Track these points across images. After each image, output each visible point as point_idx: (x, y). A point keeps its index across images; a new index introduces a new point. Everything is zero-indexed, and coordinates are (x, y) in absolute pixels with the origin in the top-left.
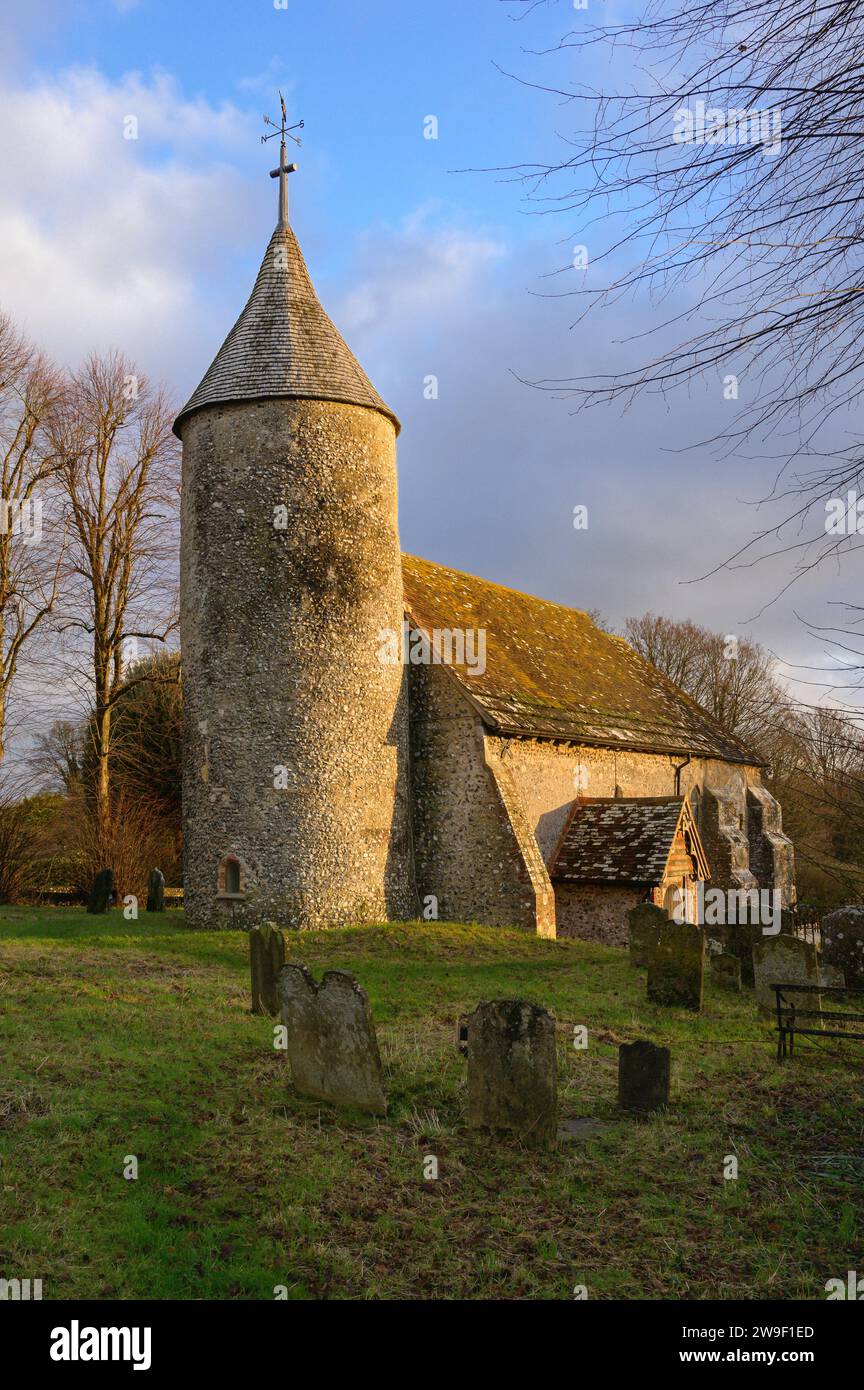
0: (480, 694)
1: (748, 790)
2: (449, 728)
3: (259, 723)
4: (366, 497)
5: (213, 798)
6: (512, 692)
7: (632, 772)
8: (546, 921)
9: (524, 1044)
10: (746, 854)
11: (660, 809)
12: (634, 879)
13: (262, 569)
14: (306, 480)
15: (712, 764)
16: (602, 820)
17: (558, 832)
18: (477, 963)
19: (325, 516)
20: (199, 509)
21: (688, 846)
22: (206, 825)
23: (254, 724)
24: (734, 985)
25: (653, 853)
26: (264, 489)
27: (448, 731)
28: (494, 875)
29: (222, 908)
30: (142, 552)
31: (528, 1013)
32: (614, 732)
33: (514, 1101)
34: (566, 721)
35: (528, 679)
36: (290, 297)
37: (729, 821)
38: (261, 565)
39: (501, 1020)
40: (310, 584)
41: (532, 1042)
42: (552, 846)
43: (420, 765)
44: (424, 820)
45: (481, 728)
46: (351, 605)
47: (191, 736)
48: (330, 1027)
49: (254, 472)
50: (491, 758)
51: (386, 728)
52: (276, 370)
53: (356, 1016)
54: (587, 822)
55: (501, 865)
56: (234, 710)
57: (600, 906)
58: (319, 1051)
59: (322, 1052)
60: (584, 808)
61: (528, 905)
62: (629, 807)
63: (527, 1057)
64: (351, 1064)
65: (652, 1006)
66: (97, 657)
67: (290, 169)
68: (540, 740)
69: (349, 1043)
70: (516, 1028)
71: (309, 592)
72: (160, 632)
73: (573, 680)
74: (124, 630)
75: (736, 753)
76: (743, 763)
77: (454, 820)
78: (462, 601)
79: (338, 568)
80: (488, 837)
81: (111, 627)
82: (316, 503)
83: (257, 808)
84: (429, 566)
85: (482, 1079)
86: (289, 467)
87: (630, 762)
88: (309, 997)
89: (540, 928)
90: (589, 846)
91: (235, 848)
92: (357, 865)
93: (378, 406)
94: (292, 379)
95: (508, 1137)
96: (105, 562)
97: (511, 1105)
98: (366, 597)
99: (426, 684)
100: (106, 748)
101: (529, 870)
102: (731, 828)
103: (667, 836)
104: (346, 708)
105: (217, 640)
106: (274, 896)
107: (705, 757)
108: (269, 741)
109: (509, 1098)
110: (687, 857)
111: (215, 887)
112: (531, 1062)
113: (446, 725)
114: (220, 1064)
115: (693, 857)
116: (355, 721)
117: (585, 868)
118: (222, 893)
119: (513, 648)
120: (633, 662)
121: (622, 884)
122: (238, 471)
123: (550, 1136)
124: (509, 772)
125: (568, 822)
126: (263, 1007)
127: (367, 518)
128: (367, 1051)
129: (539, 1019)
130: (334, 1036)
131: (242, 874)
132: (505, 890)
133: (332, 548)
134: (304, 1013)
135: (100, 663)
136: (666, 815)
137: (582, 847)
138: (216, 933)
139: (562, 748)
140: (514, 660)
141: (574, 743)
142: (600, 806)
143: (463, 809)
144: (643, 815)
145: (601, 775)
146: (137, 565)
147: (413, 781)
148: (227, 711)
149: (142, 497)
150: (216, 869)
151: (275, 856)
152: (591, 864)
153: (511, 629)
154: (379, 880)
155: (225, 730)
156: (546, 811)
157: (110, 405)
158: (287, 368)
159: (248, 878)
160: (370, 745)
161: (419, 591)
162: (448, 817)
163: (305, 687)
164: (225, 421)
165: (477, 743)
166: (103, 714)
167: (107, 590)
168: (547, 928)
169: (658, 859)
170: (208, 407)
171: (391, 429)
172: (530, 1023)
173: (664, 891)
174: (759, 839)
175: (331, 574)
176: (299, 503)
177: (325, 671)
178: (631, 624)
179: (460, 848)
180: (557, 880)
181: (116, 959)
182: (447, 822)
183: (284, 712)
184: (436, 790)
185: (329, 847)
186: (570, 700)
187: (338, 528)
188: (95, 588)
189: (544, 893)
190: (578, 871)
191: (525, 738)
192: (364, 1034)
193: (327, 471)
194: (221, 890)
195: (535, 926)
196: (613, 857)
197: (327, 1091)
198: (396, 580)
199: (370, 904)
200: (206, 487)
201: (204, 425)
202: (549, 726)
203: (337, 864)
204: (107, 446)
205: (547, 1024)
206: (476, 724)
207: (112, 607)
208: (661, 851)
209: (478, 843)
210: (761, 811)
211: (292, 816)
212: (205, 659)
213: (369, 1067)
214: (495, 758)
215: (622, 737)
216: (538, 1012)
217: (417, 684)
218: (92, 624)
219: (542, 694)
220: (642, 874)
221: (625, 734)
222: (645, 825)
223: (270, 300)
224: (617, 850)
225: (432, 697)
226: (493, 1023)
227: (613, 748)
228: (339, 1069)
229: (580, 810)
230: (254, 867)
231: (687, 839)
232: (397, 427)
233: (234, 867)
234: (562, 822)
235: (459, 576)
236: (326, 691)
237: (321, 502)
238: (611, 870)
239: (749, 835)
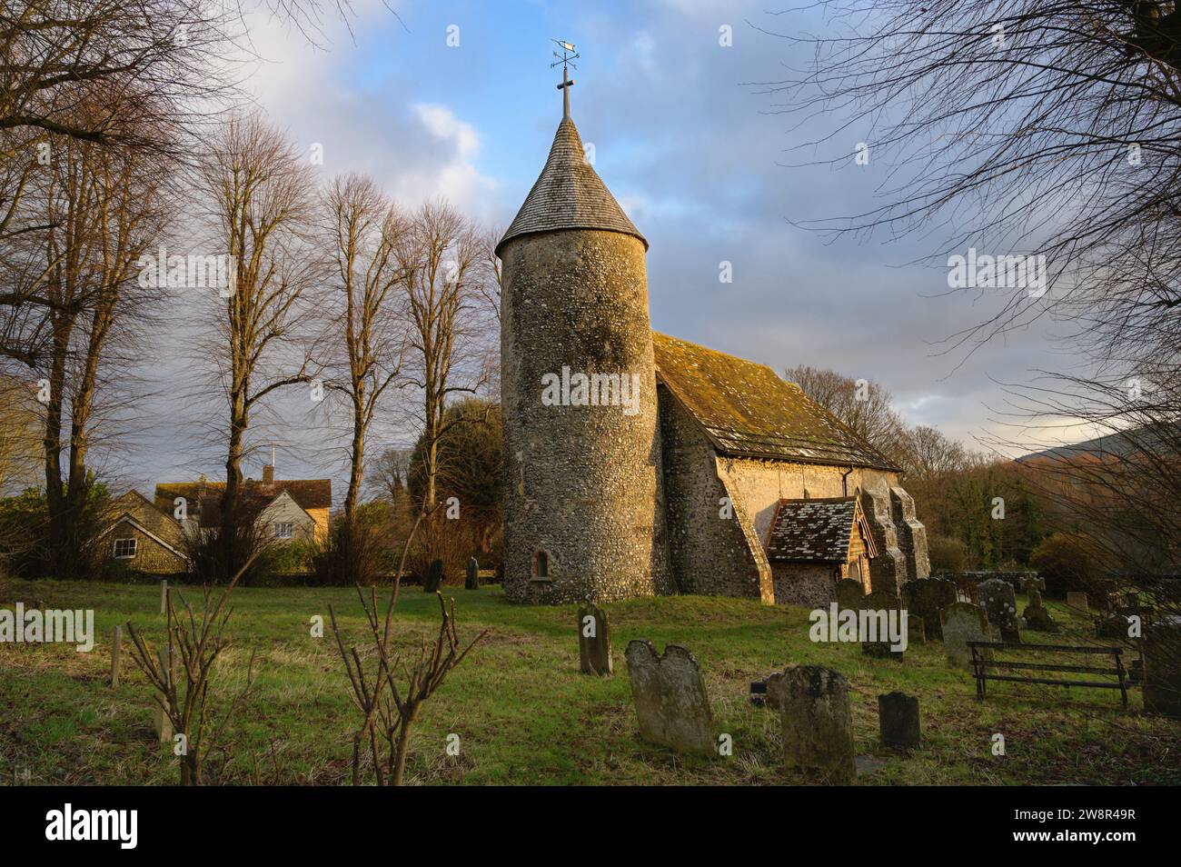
0: (712, 428)
1: (891, 490)
2: (690, 451)
3: (559, 453)
4: (629, 294)
5: (527, 507)
6: (731, 424)
7: (814, 479)
8: (767, 591)
9: (824, 700)
10: (895, 536)
11: (840, 506)
12: (827, 558)
13: (560, 344)
14: (588, 283)
15: (867, 472)
16: (799, 515)
17: (768, 524)
18: (728, 627)
19: (602, 307)
20: (515, 304)
21: (861, 533)
22: (522, 527)
23: (557, 453)
24: (920, 639)
25: (838, 539)
26: (560, 290)
27: (689, 454)
28: (728, 558)
29: (535, 589)
30: (459, 332)
31: (827, 676)
32: (801, 451)
33: (820, 746)
34: (769, 444)
35: (739, 415)
36: (573, 164)
37: (881, 513)
38: (559, 341)
39: (805, 681)
40: (593, 354)
41: (831, 698)
42: (765, 534)
43: (670, 480)
44: (675, 519)
45: (714, 452)
46: (621, 367)
47: (510, 462)
48: (671, 688)
49: (553, 279)
50: (722, 473)
51: (647, 453)
52: (566, 211)
53: (692, 680)
54: (788, 517)
55: (732, 551)
56: (541, 443)
57: (802, 579)
58: (662, 708)
59: (664, 707)
60: (785, 507)
61: (754, 580)
62: (818, 505)
63: (828, 710)
64: (688, 718)
65: (868, 658)
66: (427, 405)
67: (571, 83)
68: (752, 459)
69: (686, 701)
70: (818, 687)
71: (592, 360)
72: (472, 387)
73: (769, 415)
74: (446, 386)
75: (879, 463)
76: (886, 470)
77: (697, 518)
78: (691, 362)
79: (612, 342)
80: (722, 530)
81: (438, 384)
82: (595, 299)
83: (559, 514)
84: (667, 339)
85: (793, 729)
86: (577, 275)
87: (813, 472)
88: (653, 666)
89: (763, 597)
90: (791, 535)
91: (544, 543)
92: (631, 553)
93: (635, 233)
94: (577, 217)
95: (817, 775)
96: (433, 339)
97: (818, 749)
98: (631, 362)
99: (673, 421)
100: (433, 470)
101: (753, 554)
102: (883, 518)
103: (847, 526)
104: (620, 440)
105: (529, 393)
106: (572, 578)
107: (862, 466)
108: (568, 465)
109: (815, 743)
110: (861, 541)
111: (529, 572)
112: (832, 715)
113: (689, 450)
114: (578, 718)
115: (865, 540)
116: (626, 449)
117: (790, 551)
118: (534, 577)
119: (728, 393)
120: (804, 400)
121: (818, 563)
122: (542, 278)
123: (851, 774)
124: (734, 482)
125: (775, 518)
126: (592, 669)
127: (630, 307)
128: (701, 707)
129: (835, 680)
130: (674, 695)
131: (549, 562)
132: (736, 570)
133: (607, 328)
134: (649, 678)
135: (429, 408)
136: (844, 510)
137: (787, 535)
138: (533, 608)
139: (768, 464)
140: (729, 402)
141: (777, 460)
142: (797, 504)
143: (702, 511)
144: (828, 511)
145: (794, 482)
146: (457, 341)
147: (666, 490)
148: (536, 444)
149: (459, 295)
150: (530, 559)
151: (572, 549)
152: (794, 548)
153: (725, 380)
154: (647, 563)
155: (535, 457)
156: (760, 510)
157: (438, 235)
158: (574, 210)
159: (553, 565)
160: (637, 466)
161: (663, 357)
162: (692, 516)
163: (591, 426)
164: (532, 245)
165: (711, 462)
166: (432, 445)
167: (435, 358)
168: (768, 598)
169: (843, 543)
170: (521, 237)
171: (642, 248)
172: (829, 683)
173: (848, 566)
174: (902, 525)
175: (607, 347)
176: (584, 299)
177: (605, 414)
178: (789, 373)
179: (702, 538)
180: (772, 561)
181: (467, 631)
182: (692, 520)
183: (577, 444)
184: (683, 496)
185: (611, 541)
186: (769, 429)
187: (611, 316)
188: (426, 357)
189: (764, 570)
190: (785, 553)
191: (744, 457)
192: (698, 694)
193: (602, 277)
194: (534, 575)
195: (760, 596)
196: (809, 542)
197: (667, 739)
198: (649, 349)
199: (641, 583)
200: (520, 289)
201: (518, 248)
202: (758, 448)
203: (617, 554)
204: (436, 262)
205: (842, 684)
206: (710, 448)
207: (439, 370)
208: (844, 537)
209: (715, 534)
210: (900, 505)
211: (585, 519)
212: (521, 408)
213: (702, 719)
214: (724, 472)
215: (807, 455)
216: (833, 675)
217: (666, 421)
218: (424, 382)
219: (750, 425)
220: (831, 555)
221: (809, 453)
222: (830, 518)
223: (559, 166)
224: (812, 537)
225: (677, 430)
226: (799, 684)
227: (801, 463)
228: (677, 722)
229: (784, 508)
230: (557, 557)
231: (860, 528)
232: (646, 246)
233: (543, 557)
234: (770, 517)
235: (686, 345)
236: (606, 428)
237: (599, 298)
238: (809, 552)
239: (894, 521)
